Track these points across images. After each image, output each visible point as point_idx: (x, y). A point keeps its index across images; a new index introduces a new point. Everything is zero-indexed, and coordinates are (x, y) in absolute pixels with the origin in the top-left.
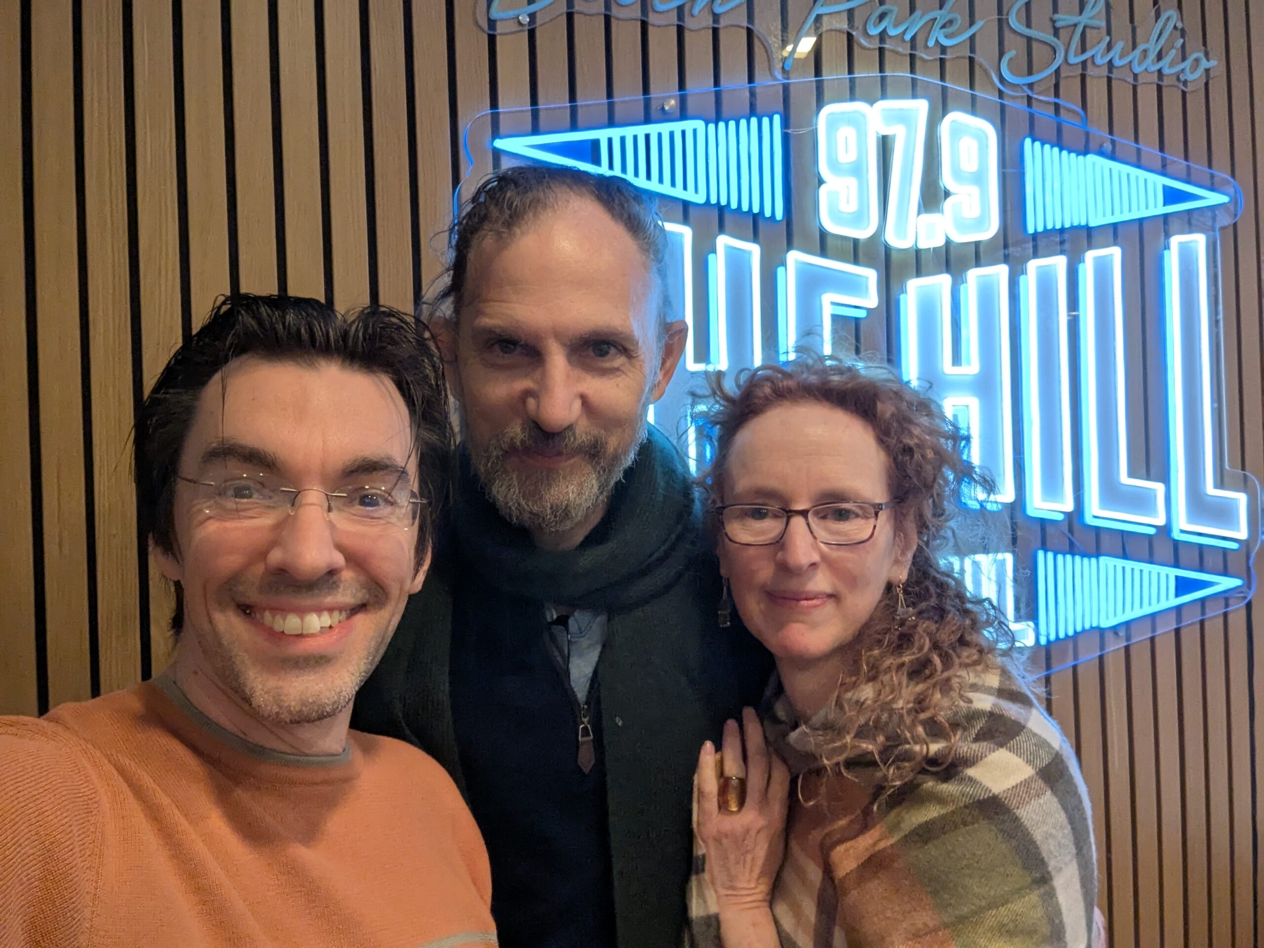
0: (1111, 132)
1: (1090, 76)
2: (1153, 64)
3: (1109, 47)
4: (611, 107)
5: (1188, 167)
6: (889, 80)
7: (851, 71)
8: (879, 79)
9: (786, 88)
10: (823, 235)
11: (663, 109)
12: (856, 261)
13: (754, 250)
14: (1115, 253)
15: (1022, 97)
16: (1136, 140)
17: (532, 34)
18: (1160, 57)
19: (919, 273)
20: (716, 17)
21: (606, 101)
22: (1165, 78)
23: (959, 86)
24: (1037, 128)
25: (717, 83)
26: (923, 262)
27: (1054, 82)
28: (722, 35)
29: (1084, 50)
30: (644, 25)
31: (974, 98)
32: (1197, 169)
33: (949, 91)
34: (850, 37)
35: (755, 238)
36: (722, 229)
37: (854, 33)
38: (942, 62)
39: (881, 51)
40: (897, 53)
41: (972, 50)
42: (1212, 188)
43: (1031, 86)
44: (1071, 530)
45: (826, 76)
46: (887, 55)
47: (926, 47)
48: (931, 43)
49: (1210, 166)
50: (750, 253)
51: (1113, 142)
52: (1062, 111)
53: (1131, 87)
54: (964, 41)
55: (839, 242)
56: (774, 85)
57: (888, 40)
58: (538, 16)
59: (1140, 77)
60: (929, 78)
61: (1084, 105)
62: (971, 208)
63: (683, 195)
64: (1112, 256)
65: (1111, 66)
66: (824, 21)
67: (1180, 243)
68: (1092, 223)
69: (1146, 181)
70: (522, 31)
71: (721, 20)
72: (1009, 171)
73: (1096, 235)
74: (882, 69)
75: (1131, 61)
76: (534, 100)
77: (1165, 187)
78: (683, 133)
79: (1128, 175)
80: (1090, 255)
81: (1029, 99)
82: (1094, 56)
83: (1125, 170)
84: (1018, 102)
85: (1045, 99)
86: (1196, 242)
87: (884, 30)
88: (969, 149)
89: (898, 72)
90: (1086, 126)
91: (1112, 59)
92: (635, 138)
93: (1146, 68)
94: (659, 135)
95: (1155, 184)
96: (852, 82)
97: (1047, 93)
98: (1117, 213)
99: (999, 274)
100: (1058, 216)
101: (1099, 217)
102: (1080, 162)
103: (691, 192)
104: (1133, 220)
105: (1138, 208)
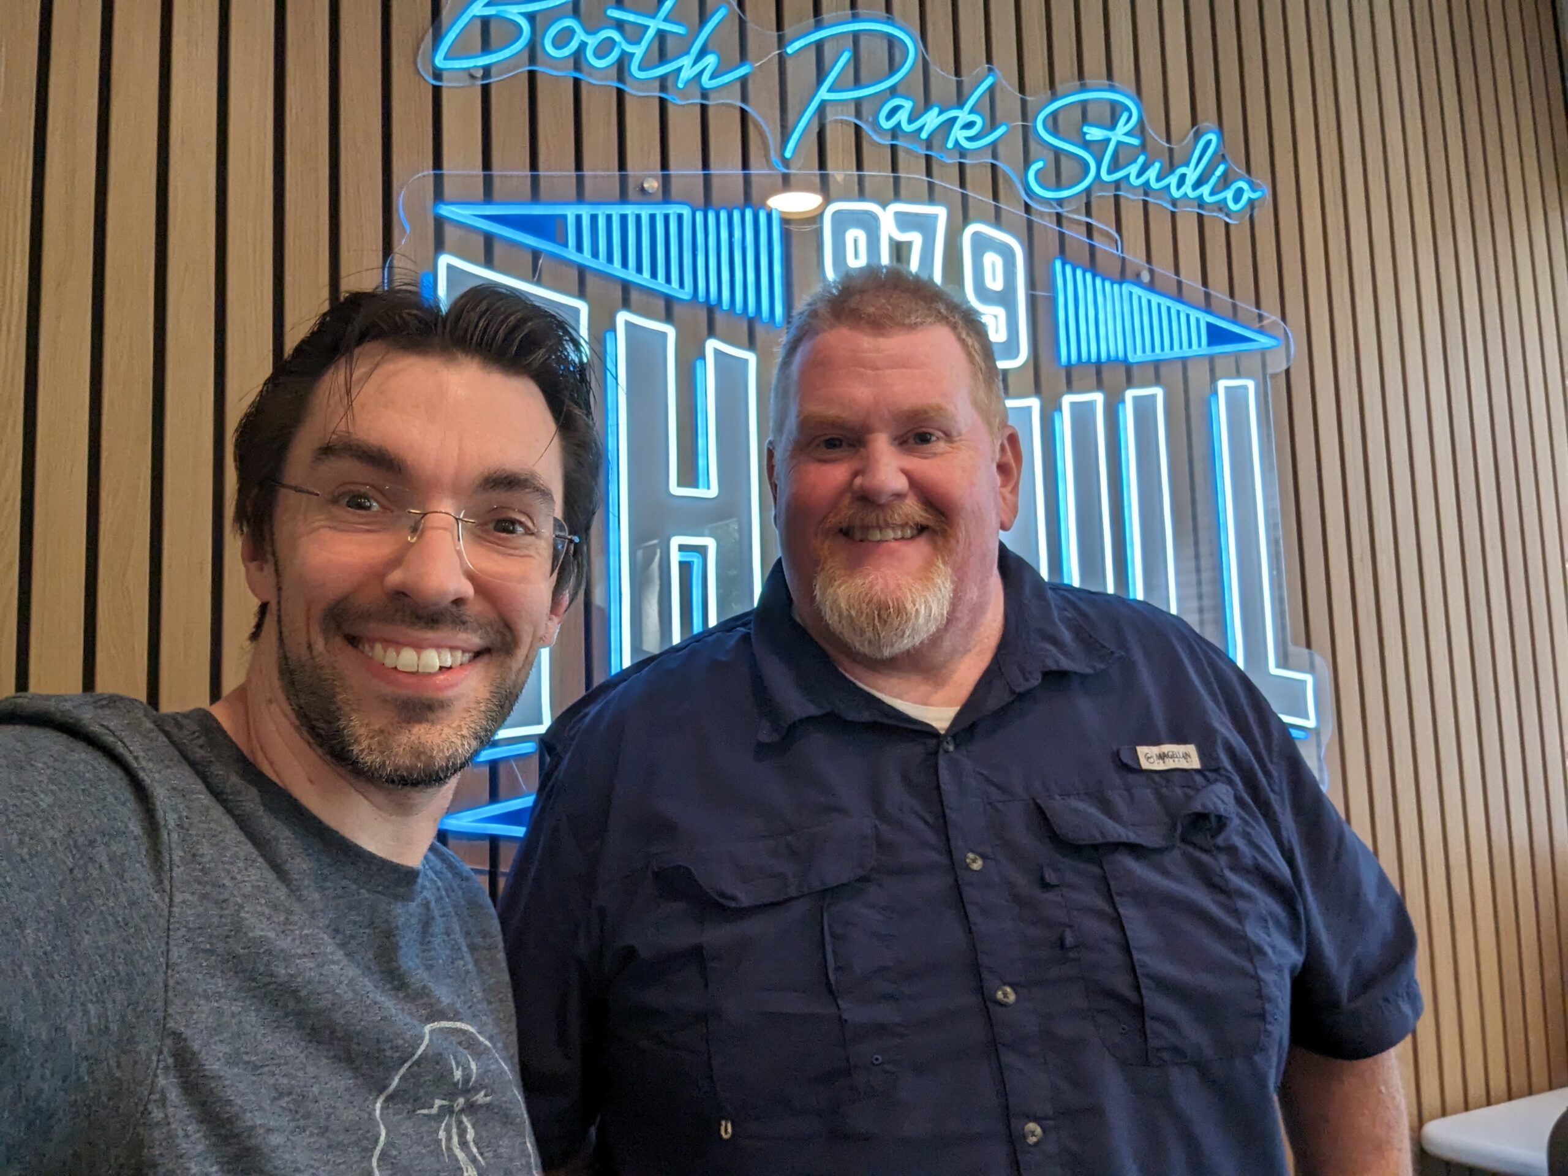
0: (1149, 259)
1: (1127, 198)
2: (1193, 189)
3: (1144, 167)
4: (580, 180)
5: (1234, 306)
6: (903, 183)
7: (859, 166)
8: (891, 180)
11: (643, 190)
13: (751, 358)
14: (1158, 392)
15: (1050, 214)
16: (1177, 272)
17: (486, 90)
18: (1198, 184)
20: (705, 94)
21: (573, 173)
22: (1206, 207)
23: (982, 196)
24: (1067, 248)
25: (706, 165)
27: (1084, 200)
28: (711, 113)
29: (1117, 168)
30: (620, 94)
31: (998, 210)
32: (1242, 308)
33: (971, 201)
34: (858, 131)
35: (751, 345)
36: (711, 331)
37: (862, 126)
38: (962, 168)
39: (894, 149)
40: (909, 152)
41: (995, 156)
42: (1261, 331)
43: (1060, 202)
45: (830, 171)
46: (901, 155)
47: (945, 148)
48: (950, 145)
49: (1258, 306)
50: (746, 361)
51: (1152, 272)
52: (1095, 234)
53: (1170, 214)
54: (986, 146)
56: (771, 175)
57: (900, 139)
58: (493, 71)
59: (1179, 204)
60: (948, 183)
61: (1119, 229)
62: (997, 332)
63: (665, 289)
64: (1154, 397)
65: (1146, 188)
66: (829, 109)
67: (1227, 388)
68: (1131, 359)
69: (1188, 316)
70: (473, 85)
71: (712, 95)
72: (1039, 293)
73: (1135, 372)
74: (894, 168)
75: (1168, 186)
76: (487, 164)
77: (1209, 326)
78: (666, 218)
79: (1169, 309)
80: (1130, 394)
81: (1059, 216)
82: (1128, 176)
83: (1165, 302)
84: (1047, 218)
85: (1076, 217)
86: (1245, 388)
87: (899, 124)
88: (993, 265)
89: (913, 174)
90: (1122, 252)
91: (1147, 182)
92: (609, 218)
93: (1186, 194)
94: (638, 218)
95: (1198, 320)
96: (861, 180)
97: (1077, 211)
98: (1158, 349)
99: (1030, 407)
100: (1093, 348)
101: (1139, 352)
102: (1116, 290)
103: (675, 286)
104: (1176, 359)
105: (1181, 346)
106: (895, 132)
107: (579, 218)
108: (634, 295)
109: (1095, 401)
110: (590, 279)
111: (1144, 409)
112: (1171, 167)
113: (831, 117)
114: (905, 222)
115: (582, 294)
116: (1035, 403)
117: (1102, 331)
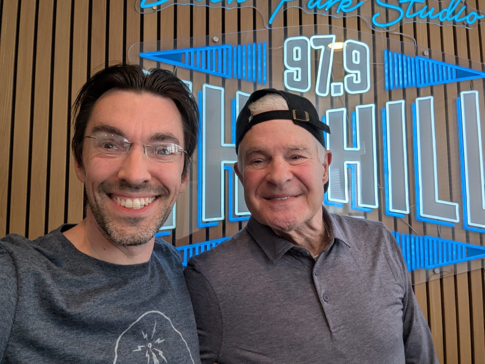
0: (429, 46)
1: (419, 23)
2: (450, 17)
3: (427, 10)
4: (192, 40)
5: (470, 62)
6: (319, 28)
7: (301, 23)
8: (314, 27)
9: (270, 31)
11: (214, 41)
14: (432, 98)
15: (383, 33)
16: (442, 50)
17: (159, 13)
18: (454, 14)
19: (332, 107)
20: (239, 5)
21: (189, 38)
22: (457, 23)
23: (353, 29)
24: (390, 45)
25: (239, 29)
26: (334, 103)
27: (399, 26)
28: (242, 11)
29: (414, 11)
30: (207, 9)
31: (359, 34)
32: (474, 62)
33: (348, 32)
34: (300, 11)
36: (240, 89)
37: (302, 9)
38: (344, 19)
39: (315, 16)
40: (323, 16)
41: (359, 14)
43: (388, 28)
44: (410, 222)
45: (288, 26)
46: (318, 17)
47: (336, 13)
48: (338, 12)
49: (482, 61)
51: (430, 51)
52: (404, 39)
53: (439, 27)
54: (354, 10)
56: (264, 31)
57: (318, 11)
58: (161, 7)
59: (443, 23)
60: (338, 25)
61: (415, 36)
62: (357, 80)
63: (222, 75)
64: (430, 100)
65: (428, 19)
66: (288, 4)
67: (464, 94)
68: (418, 86)
69: (447, 68)
70: (155, 12)
71: (241, 5)
72: (377, 64)
73: (421, 91)
74: (315, 22)
75: (439, 16)
76: (159, 38)
77: (456, 70)
78: (222, 50)
79: (437, 65)
80: (417, 100)
81: (387, 34)
82: (419, 14)
83: (435, 63)
84: (382, 34)
85: (395, 33)
86: (475, 94)
87: (316, 6)
88: (356, 54)
89: (323, 23)
90: (417, 44)
91: (428, 16)
92: (201, 52)
93: (447, 19)
94: (212, 51)
95: (451, 68)
96: (301, 29)
97: (396, 31)
98: (432, 81)
99: (371, 107)
100: (401, 82)
101: (423, 83)
102: (412, 59)
103: (225, 73)
104: (440, 85)
105: (443, 79)
106: (315, 9)
107: (190, 53)
108: (210, 78)
109: (402, 103)
110: (194, 74)
111: (424, 105)
112: (440, 9)
113: (288, 7)
114: (317, 42)
115: (191, 79)
116: (373, 106)
117: (405, 76)
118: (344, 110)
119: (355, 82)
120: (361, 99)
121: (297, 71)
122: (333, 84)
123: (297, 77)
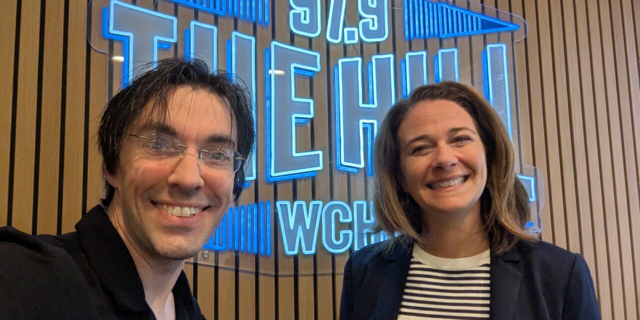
5: (497, 12)
10: (292, 35)
12: (310, 48)
13: (253, 39)
14: (456, 51)
19: (345, 56)
26: (348, 51)
32: (502, 12)
35: (255, 34)
36: (236, 28)
42: (511, 22)
49: (510, 11)
50: (251, 40)
55: (301, 39)
62: (373, 25)
63: (214, 11)
64: (453, 52)
67: (491, 48)
68: (443, 37)
69: (472, 17)
72: (396, 8)
73: (445, 42)
77: (482, 20)
79: (462, 14)
80: (440, 52)
86: (502, 48)
95: (477, 18)
98: (455, 32)
99: (390, 58)
100: (422, 31)
101: (446, 33)
102: (435, 6)
103: (218, 9)
104: (465, 36)
105: (468, 30)
108: (200, 14)
109: (423, 55)
110: (179, 8)
111: (448, 59)
115: (176, 14)
116: (392, 56)
117: (427, 24)
118: (359, 59)
119: (371, 28)
120: (378, 48)
121: (305, 12)
122: (346, 29)
123: (305, 19)
